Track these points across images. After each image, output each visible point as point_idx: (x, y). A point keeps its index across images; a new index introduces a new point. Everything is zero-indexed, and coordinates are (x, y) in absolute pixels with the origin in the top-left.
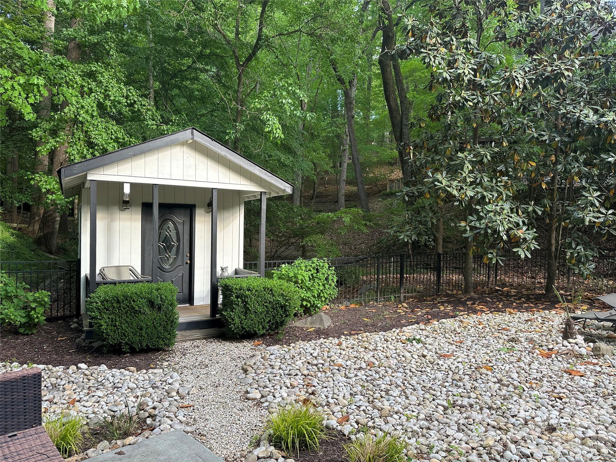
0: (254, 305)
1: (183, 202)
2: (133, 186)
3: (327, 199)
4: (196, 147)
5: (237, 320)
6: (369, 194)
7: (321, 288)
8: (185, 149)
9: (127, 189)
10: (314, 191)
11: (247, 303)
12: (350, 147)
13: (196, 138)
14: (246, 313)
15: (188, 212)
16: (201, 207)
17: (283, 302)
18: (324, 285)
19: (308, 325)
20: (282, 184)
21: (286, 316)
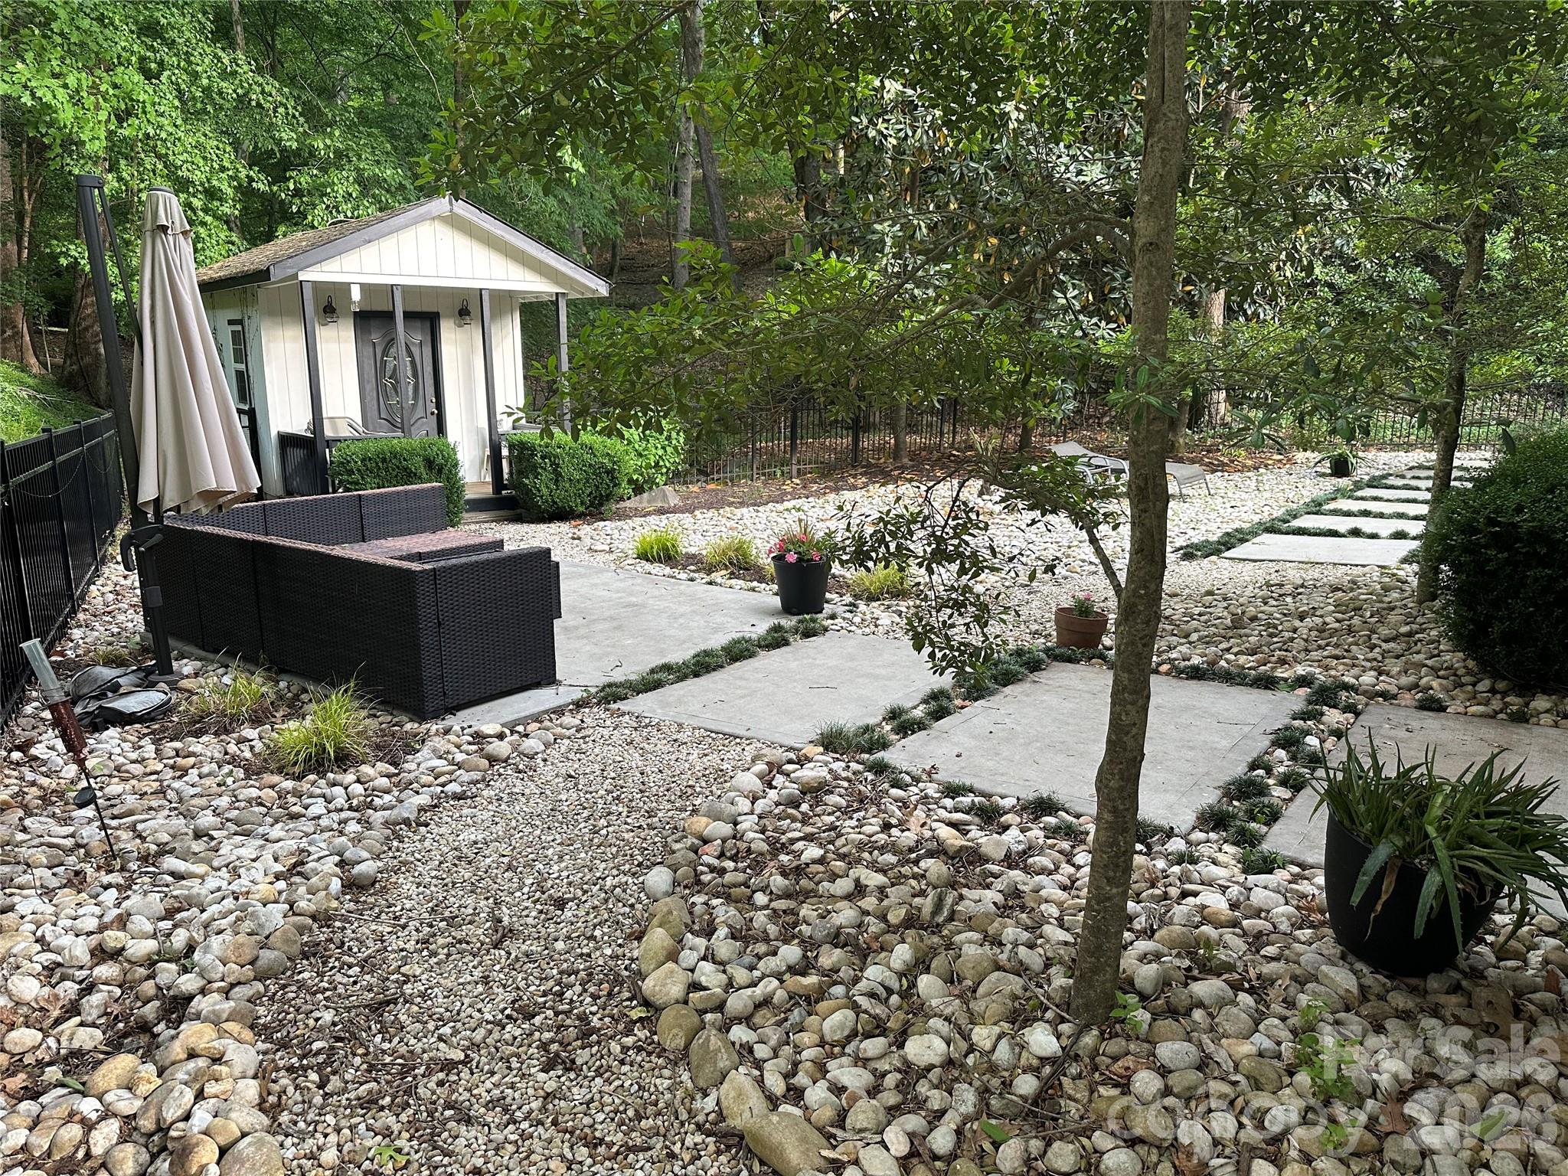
0: (568, 469)
1: (418, 309)
2: (364, 287)
3: (646, 274)
4: (453, 222)
5: (545, 491)
6: (745, 264)
7: (660, 452)
8: (438, 226)
9: (356, 294)
10: (614, 255)
11: (558, 465)
12: (698, 143)
13: (456, 210)
14: (557, 481)
15: (428, 324)
16: (449, 316)
17: (610, 466)
18: (663, 448)
19: (645, 504)
20: (591, 280)
21: (615, 485)
